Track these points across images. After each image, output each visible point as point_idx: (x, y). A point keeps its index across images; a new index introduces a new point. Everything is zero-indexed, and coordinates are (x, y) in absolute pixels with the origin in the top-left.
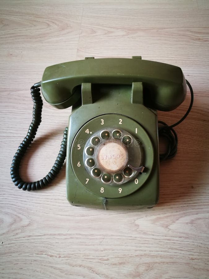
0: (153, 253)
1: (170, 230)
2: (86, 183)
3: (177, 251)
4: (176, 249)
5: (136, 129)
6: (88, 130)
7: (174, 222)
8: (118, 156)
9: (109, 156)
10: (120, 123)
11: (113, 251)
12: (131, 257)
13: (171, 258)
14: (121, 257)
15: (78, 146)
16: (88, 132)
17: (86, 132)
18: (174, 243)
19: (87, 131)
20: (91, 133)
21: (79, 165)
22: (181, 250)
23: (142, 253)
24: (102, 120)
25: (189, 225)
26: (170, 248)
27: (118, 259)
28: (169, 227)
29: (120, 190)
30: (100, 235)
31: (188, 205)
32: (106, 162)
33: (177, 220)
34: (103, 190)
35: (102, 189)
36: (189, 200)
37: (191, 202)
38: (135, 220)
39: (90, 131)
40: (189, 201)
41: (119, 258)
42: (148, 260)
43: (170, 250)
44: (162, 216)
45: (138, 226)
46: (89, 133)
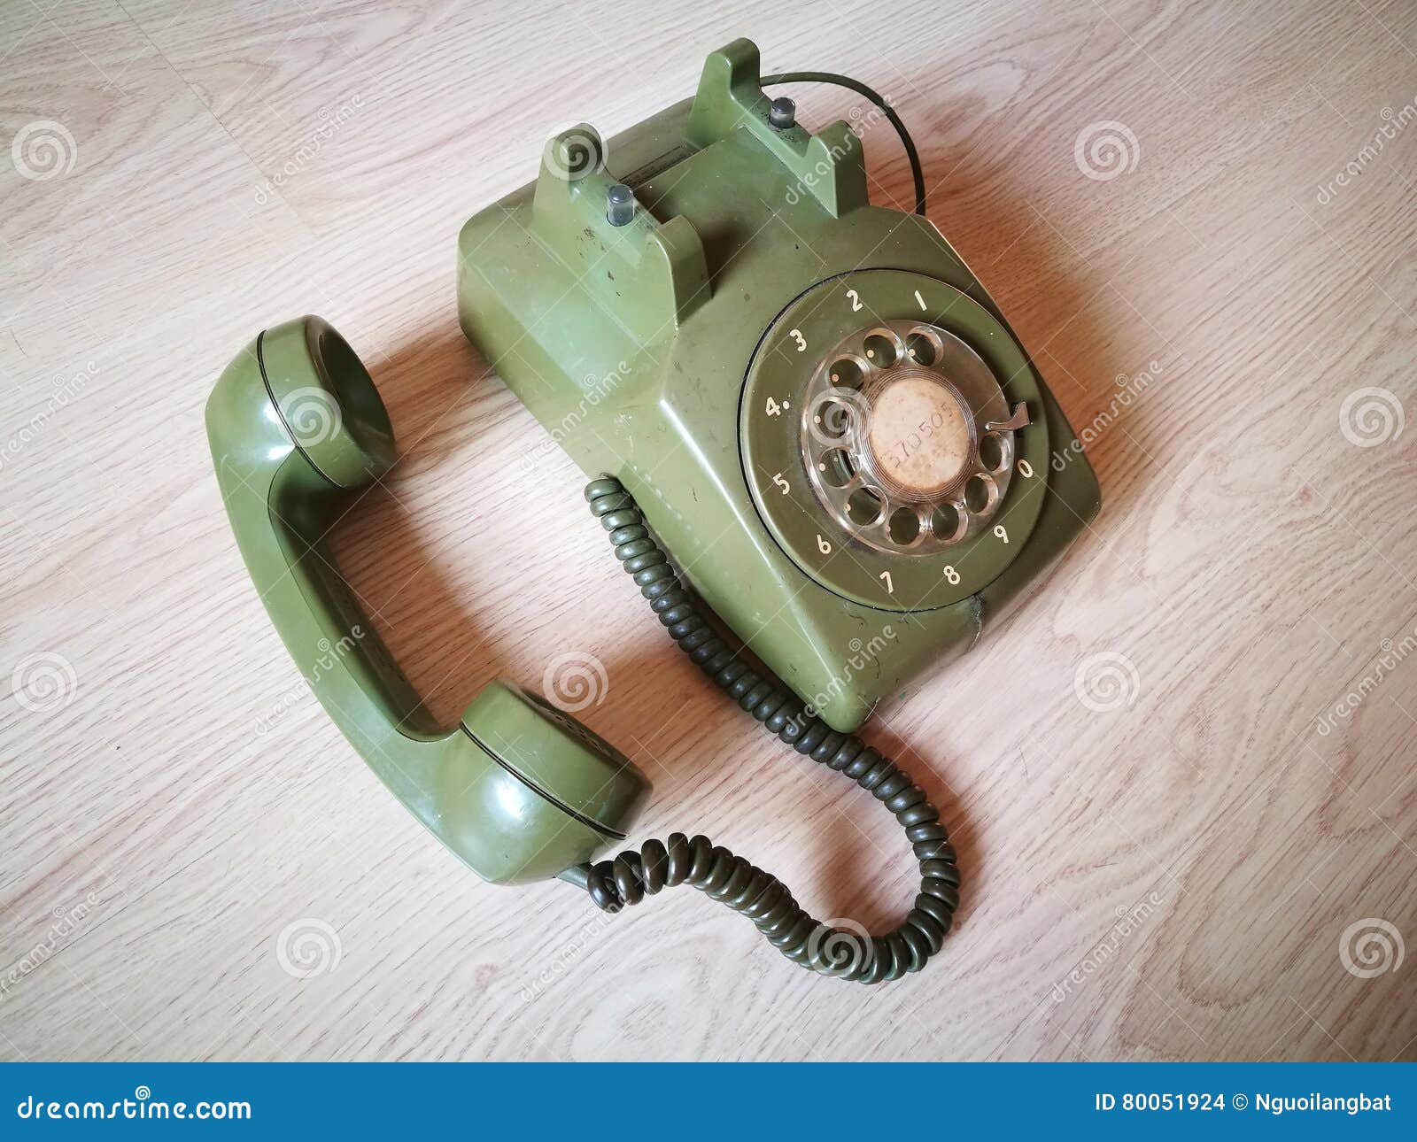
0: (1174, 678)
1: (1155, 577)
2: (891, 590)
3: (1219, 619)
4: (1212, 616)
5: (917, 294)
6: (770, 401)
7: (1145, 550)
8: (937, 419)
9: (913, 440)
10: (856, 307)
11: (1081, 765)
12: (1134, 737)
13: (1221, 649)
14: (1114, 763)
15: (778, 480)
16: (776, 409)
17: (769, 413)
18: (1195, 603)
19: (772, 408)
20: (786, 405)
21: (824, 547)
22: (1225, 608)
23: (1151, 699)
24: (794, 333)
25: (1185, 523)
26: (1197, 628)
27: (1111, 774)
28: (1146, 573)
29: (1000, 531)
30: (1004, 755)
31: (1133, 474)
32: (915, 465)
33: (1147, 535)
34: (953, 572)
35: (948, 571)
36: (1124, 456)
37: (1133, 462)
38: (1050, 629)
39: (779, 402)
40: (1125, 462)
41: (1109, 769)
42: (1180, 705)
43: (1204, 632)
44: (1102, 556)
45: (1070, 638)
46: (782, 409)
